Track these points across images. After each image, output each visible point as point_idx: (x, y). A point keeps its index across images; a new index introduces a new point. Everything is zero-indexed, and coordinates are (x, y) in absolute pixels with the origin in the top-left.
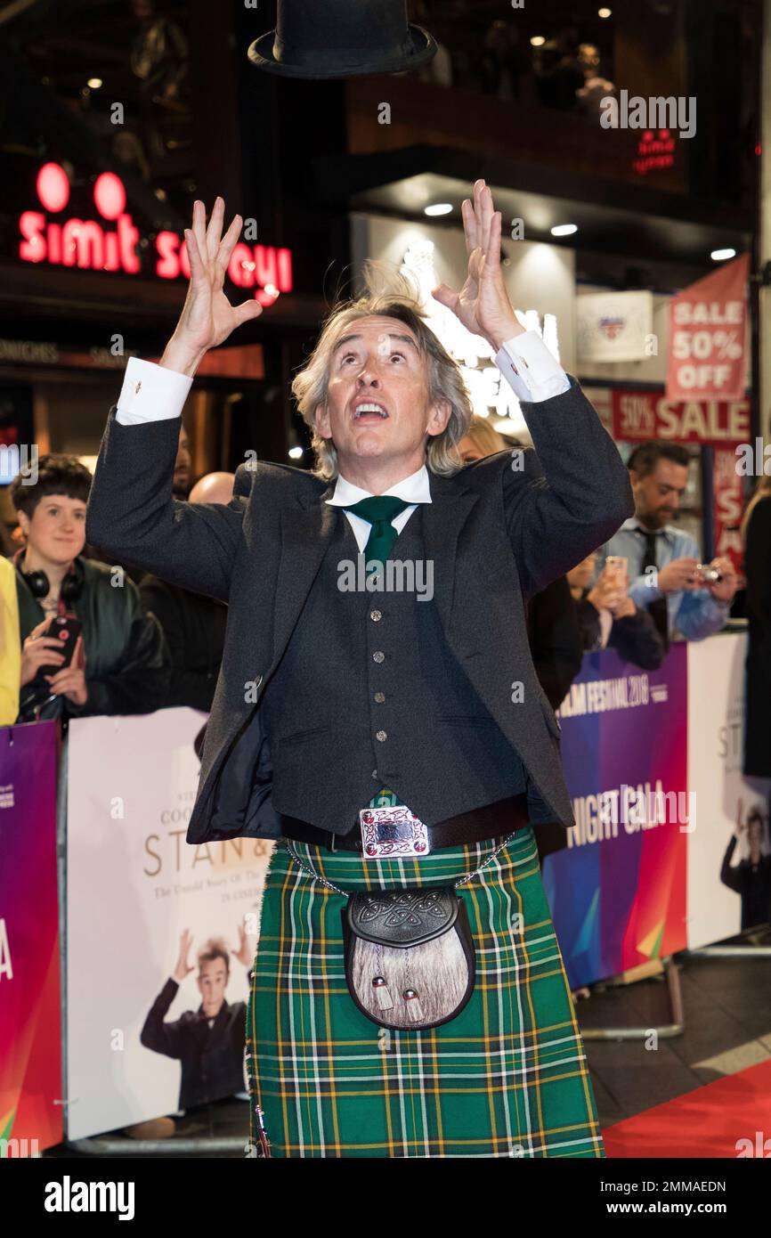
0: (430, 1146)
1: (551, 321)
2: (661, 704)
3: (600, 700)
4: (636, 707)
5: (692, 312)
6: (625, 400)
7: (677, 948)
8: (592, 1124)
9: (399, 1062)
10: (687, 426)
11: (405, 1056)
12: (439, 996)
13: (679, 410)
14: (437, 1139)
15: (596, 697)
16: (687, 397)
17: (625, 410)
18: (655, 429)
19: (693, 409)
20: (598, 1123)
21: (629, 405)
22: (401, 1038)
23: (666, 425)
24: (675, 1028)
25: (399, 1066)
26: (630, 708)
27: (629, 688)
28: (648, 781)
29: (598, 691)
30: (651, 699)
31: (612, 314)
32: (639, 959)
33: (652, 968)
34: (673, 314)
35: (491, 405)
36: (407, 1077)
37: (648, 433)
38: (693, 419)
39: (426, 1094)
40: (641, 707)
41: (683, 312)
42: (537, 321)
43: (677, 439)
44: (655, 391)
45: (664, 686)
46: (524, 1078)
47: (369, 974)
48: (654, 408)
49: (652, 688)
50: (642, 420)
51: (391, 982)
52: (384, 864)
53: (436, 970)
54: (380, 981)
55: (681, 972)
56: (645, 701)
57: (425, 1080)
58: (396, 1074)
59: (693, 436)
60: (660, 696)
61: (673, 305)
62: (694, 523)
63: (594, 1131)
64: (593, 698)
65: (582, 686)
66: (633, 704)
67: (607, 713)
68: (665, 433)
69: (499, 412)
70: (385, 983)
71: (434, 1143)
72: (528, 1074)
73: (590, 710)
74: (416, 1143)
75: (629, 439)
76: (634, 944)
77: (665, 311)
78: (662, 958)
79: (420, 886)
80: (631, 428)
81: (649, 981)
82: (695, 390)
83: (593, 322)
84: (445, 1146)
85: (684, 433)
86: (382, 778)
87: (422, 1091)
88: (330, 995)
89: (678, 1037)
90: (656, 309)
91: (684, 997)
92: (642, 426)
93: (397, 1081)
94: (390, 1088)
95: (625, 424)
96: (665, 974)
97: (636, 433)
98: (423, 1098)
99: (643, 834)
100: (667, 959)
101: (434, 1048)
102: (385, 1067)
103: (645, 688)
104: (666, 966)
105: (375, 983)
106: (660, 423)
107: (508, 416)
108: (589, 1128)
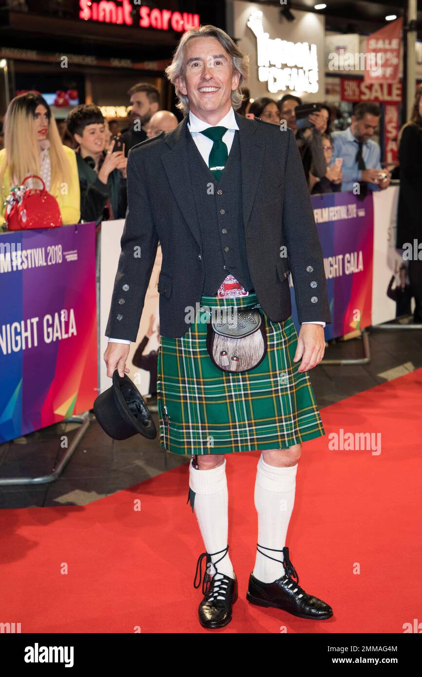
0: (248, 424)
1: (314, 47)
2: (362, 217)
3: (335, 215)
4: (351, 219)
5: (377, 43)
6: (346, 83)
7: (367, 325)
8: (314, 407)
9: (232, 387)
10: (374, 95)
11: (235, 384)
12: (251, 358)
13: (370, 87)
14: (251, 420)
15: (333, 214)
16: (374, 82)
17: (346, 87)
18: (360, 96)
19: (376, 87)
20: (316, 406)
21: (349, 85)
22: (232, 376)
23: (364, 94)
24: (366, 360)
25: (232, 389)
26: (348, 219)
27: (348, 210)
28: (355, 251)
29: (334, 211)
30: (357, 215)
31: (341, 44)
32: (351, 330)
33: (356, 334)
34: (368, 44)
35: (287, 85)
36: (236, 393)
37: (356, 98)
38: (376, 91)
39: (245, 400)
40: (353, 219)
41: (373, 43)
42: (308, 47)
43: (369, 100)
44: (358, 79)
45: (363, 209)
46: (289, 389)
47: (220, 349)
48: (359, 86)
49: (358, 210)
50: (354, 92)
51: (229, 353)
52: (227, 300)
53: (250, 347)
54: (224, 353)
55: (369, 335)
56: (355, 216)
57: (244, 394)
58: (231, 392)
59: (376, 99)
60: (362, 213)
61: (368, 40)
62: (377, 138)
63: (315, 410)
64: (332, 214)
65: (327, 209)
66: (350, 217)
67: (337, 221)
68: (364, 98)
69: (290, 88)
70: (226, 354)
71: (250, 422)
72: (290, 387)
73: (330, 220)
74: (242, 423)
75: (348, 101)
76: (349, 322)
77: (365, 43)
78: (360, 329)
79: (242, 309)
80: (349, 95)
81: (355, 339)
82: (377, 78)
83: (333, 47)
84: (255, 423)
85: (372, 97)
86: (227, 269)
87: (243, 399)
88: (201, 358)
89: (368, 364)
90: (361, 42)
91: (370, 346)
92: (354, 94)
93: (232, 395)
94: (229, 399)
95: (346, 93)
96: (362, 336)
97: (351, 98)
98: (244, 402)
99: (353, 275)
100: (363, 329)
101: (247, 379)
102: (226, 389)
103: (355, 210)
104: (362, 333)
105: (222, 354)
106: (362, 93)
107: (294, 90)
108: (313, 408)
